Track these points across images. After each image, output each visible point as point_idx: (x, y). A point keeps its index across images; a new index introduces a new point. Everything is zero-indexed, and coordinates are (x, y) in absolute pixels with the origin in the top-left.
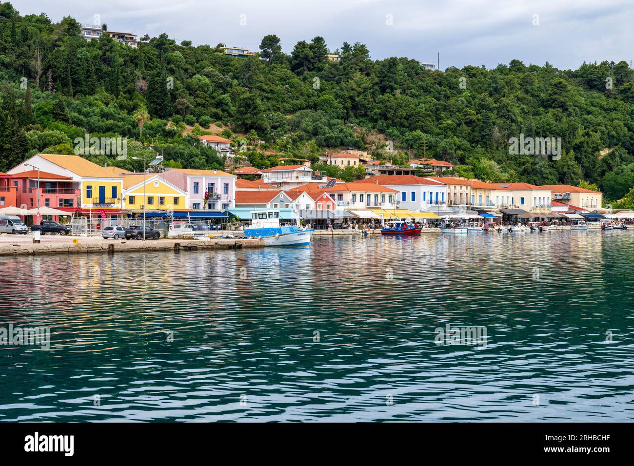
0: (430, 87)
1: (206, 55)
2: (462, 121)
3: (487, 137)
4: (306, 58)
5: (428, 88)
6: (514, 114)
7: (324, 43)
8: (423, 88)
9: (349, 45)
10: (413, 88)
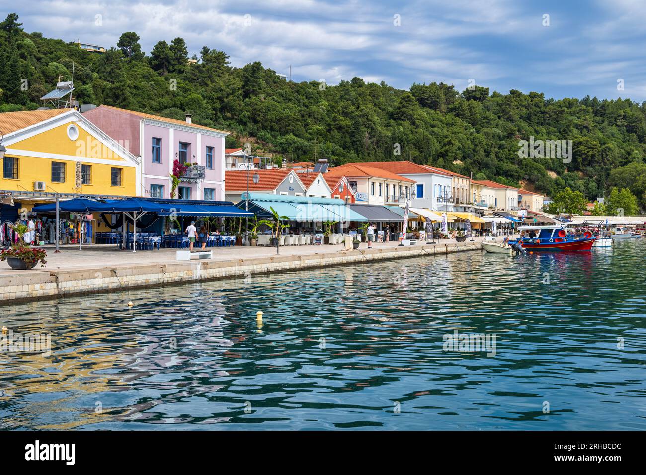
0: (289, 96)
1: (60, 47)
2: (332, 127)
3: (358, 143)
4: (167, 59)
5: (287, 96)
6: (374, 124)
7: (184, 45)
8: (282, 96)
9: (209, 50)
10: (274, 95)
